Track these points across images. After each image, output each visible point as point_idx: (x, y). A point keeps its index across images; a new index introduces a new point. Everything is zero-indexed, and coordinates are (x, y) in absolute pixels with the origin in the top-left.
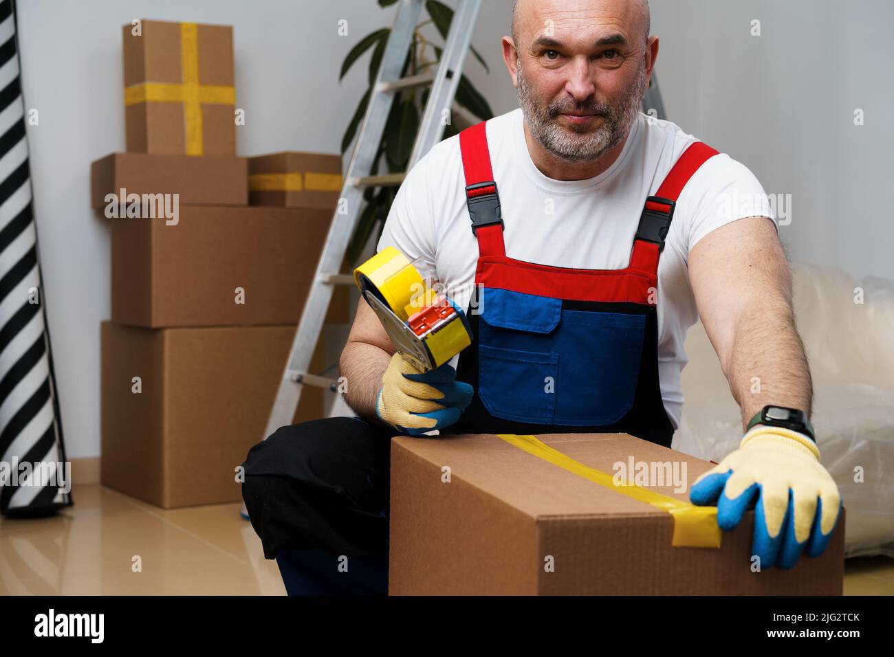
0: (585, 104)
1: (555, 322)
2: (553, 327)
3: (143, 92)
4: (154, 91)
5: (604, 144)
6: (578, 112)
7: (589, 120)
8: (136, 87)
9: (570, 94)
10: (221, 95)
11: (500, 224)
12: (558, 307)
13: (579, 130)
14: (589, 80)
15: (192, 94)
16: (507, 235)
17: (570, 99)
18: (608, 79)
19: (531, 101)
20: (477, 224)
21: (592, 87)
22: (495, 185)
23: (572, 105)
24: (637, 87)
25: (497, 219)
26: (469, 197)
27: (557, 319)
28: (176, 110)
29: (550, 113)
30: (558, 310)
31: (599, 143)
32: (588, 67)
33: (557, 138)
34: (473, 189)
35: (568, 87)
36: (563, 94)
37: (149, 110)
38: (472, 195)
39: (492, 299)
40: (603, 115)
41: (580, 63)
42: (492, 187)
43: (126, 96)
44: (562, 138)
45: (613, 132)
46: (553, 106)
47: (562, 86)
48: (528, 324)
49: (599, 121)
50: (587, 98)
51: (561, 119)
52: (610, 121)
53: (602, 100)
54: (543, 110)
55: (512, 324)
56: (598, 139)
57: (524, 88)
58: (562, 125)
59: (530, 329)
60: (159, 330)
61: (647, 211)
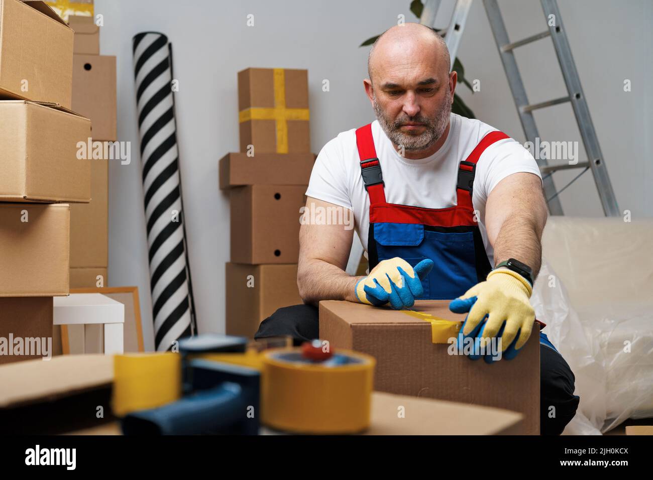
0: (415, 118)
1: (421, 238)
2: (420, 241)
3: (249, 114)
4: (256, 113)
5: (428, 141)
6: (411, 123)
7: (418, 128)
8: (245, 111)
9: (406, 113)
10: (301, 114)
11: (382, 183)
12: (422, 229)
13: (413, 134)
14: (416, 104)
15: (281, 115)
16: (386, 190)
17: (406, 115)
18: (428, 103)
19: (384, 118)
20: (368, 184)
21: (419, 108)
22: (377, 160)
23: (408, 119)
24: (445, 104)
25: (380, 181)
26: (362, 168)
27: (422, 236)
28: (271, 124)
29: (396, 126)
30: (422, 231)
31: (425, 141)
32: (415, 97)
33: (400, 140)
34: (365, 163)
35: (404, 109)
36: (402, 114)
37: (253, 125)
38: (364, 166)
39: (382, 229)
40: (426, 125)
41: (410, 95)
42: (376, 161)
43: (240, 116)
44: (404, 140)
45: (433, 133)
46: (397, 121)
47: (400, 109)
48: (406, 241)
49: (423, 129)
50: (416, 115)
51: (402, 128)
52: (430, 128)
53: (424, 115)
54: (391, 124)
55: (396, 242)
56: (425, 139)
57: (378, 110)
58: (403, 132)
59: (407, 244)
60: (257, 266)
61: (461, 170)
